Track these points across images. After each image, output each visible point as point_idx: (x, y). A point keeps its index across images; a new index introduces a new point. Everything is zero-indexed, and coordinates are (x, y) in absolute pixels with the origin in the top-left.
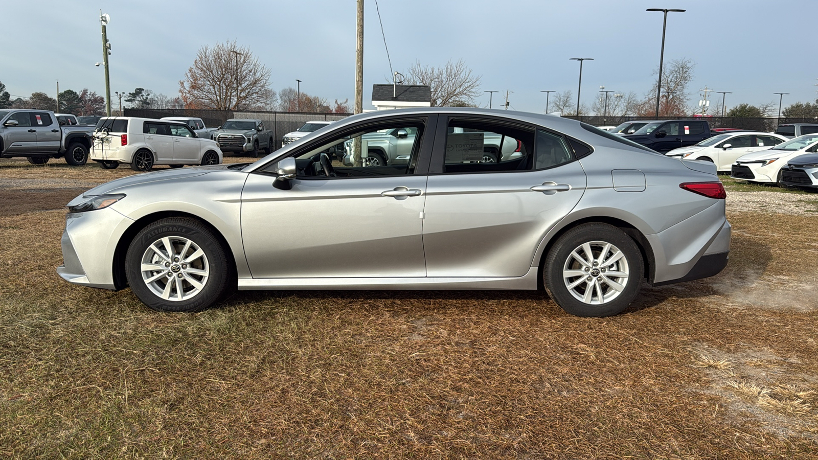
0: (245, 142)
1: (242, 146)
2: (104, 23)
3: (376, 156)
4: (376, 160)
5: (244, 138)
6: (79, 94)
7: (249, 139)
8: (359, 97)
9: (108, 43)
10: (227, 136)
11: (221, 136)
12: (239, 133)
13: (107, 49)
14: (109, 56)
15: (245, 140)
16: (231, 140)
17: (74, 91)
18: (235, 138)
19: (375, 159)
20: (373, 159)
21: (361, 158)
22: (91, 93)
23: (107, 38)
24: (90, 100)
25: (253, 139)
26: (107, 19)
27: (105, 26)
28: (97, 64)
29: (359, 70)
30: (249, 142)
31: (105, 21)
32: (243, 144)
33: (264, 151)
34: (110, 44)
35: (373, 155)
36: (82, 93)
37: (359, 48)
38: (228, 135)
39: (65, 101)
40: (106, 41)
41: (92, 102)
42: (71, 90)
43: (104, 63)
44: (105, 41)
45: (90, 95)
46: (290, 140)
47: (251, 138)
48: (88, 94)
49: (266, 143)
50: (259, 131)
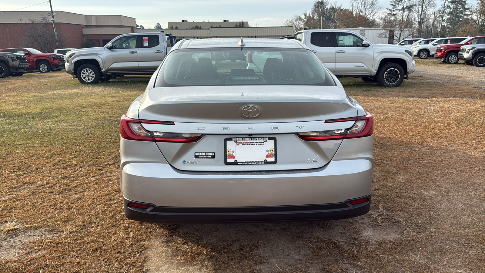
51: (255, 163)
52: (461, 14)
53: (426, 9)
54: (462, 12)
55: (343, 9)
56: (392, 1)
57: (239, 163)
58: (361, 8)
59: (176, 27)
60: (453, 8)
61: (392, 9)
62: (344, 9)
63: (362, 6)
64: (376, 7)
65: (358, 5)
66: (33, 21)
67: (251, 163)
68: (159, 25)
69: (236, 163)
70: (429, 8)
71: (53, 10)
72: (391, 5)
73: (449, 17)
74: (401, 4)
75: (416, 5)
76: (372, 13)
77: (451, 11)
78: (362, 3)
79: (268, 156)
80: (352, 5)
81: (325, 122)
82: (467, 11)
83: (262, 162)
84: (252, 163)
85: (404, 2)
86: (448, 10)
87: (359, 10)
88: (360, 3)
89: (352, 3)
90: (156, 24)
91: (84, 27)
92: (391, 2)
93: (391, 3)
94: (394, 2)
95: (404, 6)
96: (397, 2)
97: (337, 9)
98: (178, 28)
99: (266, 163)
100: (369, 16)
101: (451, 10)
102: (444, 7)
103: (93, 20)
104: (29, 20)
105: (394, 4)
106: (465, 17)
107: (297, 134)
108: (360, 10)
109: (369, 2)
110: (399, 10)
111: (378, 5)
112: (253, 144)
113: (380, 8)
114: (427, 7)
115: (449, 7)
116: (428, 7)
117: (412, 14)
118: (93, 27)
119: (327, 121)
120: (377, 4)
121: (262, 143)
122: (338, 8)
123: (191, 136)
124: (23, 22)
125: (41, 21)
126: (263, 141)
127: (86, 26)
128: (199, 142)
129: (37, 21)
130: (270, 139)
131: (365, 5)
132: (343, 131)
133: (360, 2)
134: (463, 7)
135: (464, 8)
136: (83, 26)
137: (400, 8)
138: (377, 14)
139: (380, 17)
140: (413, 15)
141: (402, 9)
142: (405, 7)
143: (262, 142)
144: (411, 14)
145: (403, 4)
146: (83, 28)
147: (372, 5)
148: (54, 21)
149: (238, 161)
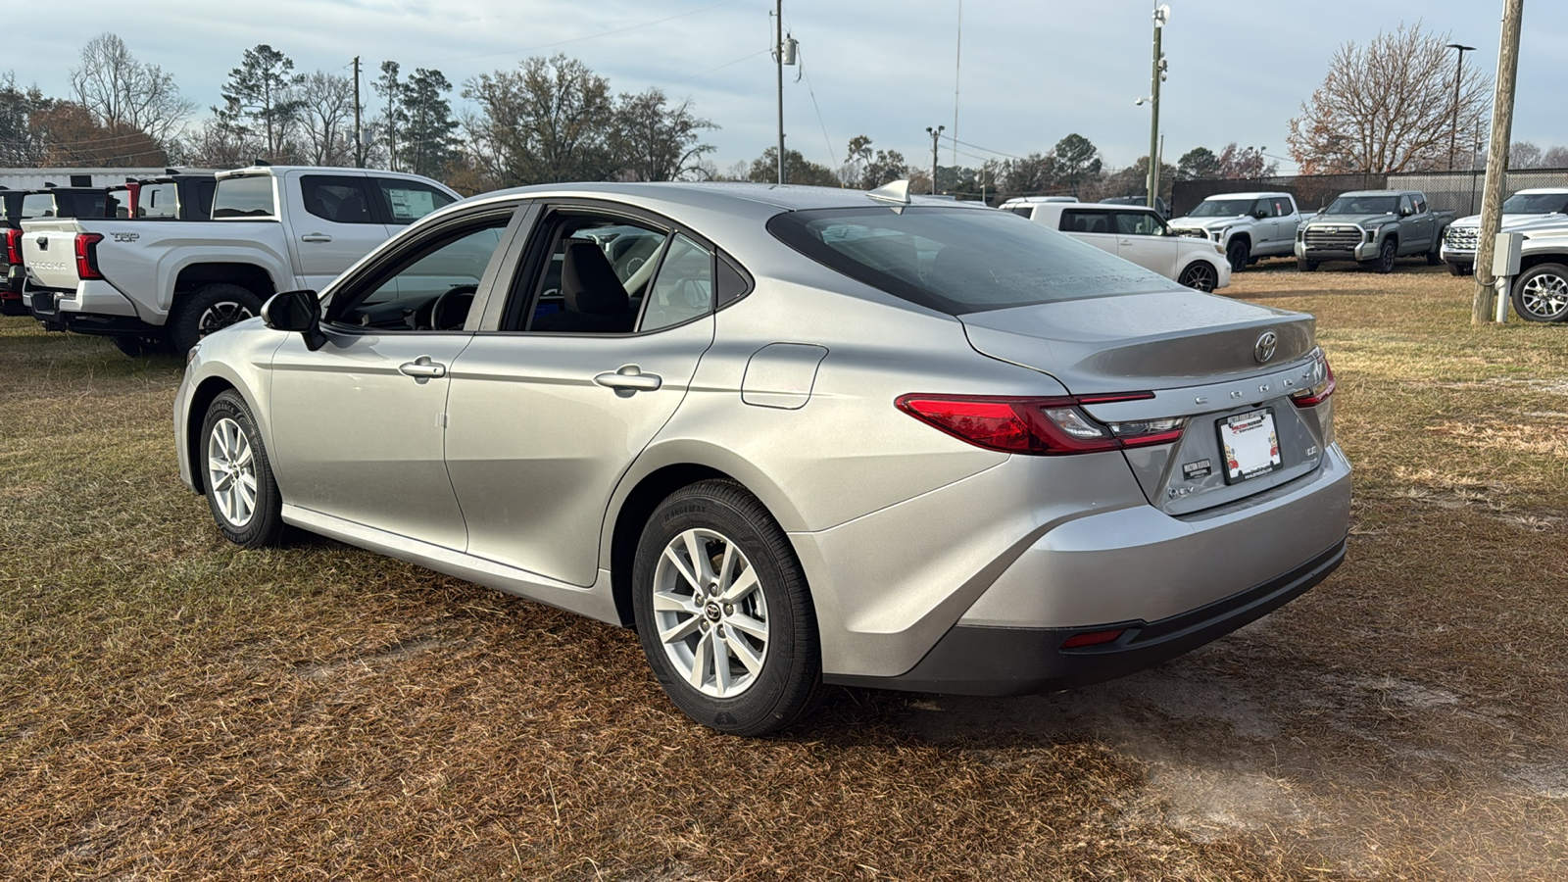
0: (1361, 240)
1: (1353, 250)
2: (1159, 23)
3: (1561, 272)
4: (1560, 283)
5: (1359, 231)
6: (1218, 153)
7: (1371, 234)
8: (1499, 130)
9: (1162, 59)
10: (1323, 229)
11: (1312, 229)
12: (1347, 223)
13: (1159, 70)
14: (1162, 83)
15: (1361, 236)
16: (1331, 236)
17: (1208, 149)
18: (1339, 232)
19: (1558, 279)
20: (1551, 279)
21: (1493, 279)
22: (1241, 150)
23: (1162, 51)
24: (1237, 164)
25: (1379, 233)
26: (1165, 15)
27: (1160, 29)
28: (1138, 102)
29: (1503, 66)
30: (1371, 240)
31: (1162, 19)
32: (1356, 245)
33: (1424, 259)
34: (1165, 62)
35: (1553, 269)
36: (1225, 151)
37: (1508, 12)
38: (1327, 227)
39: (1192, 167)
40: (1159, 55)
41: (1241, 168)
42: (1204, 147)
43: (1151, 98)
44: (1156, 55)
45: (1239, 154)
46: (1457, 235)
47: (1376, 231)
48: (1236, 152)
49: (1429, 241)
50: (1403, 215)
51: (1264, 472)
52: (438, 139)
53: (334, 118)
54: (439, 132)
55: (52, 99)
56: (228, 86)
57: (1244, 478)
58: (117, 101)
60: (412, 119)
61: (227, 112)
62: (54, 101)
63: (117, 96)
64: (171, 101)
65: (103, 91)
69: (1241, 478)
70: (341, 116)
72: (225, 97)
73: (407, 144)
74: (257, 98)
75: (304, 104)
76: (156, 120)
77: (408, 129)
78: (115, 86)
80: (79, 87)
82: (451, 130)
83: (1263, 469)
84: (1260, 473)
85: (267, 93)
86: (401, 125)
87: (109, 108)
88: (109, 86)
89: (78, 81)
92: (224, 88)
93: (225, 93)
94: (233, 90)
95: (268, 105)
96: (246, 91)
97: (27, 97)
100: (148, 130)
101: (410, 126)
102: (390, 116)
105: (233, 95)
106: (452, 148)
108: (112, 108)
109: (141, 83)
110: (256, 116)
111: (175, 94)
113: (185, 107)
114: (335, 111)
115: (401, 116)
116: (338, 113)
117: (292, 130)
120: (171, 93)
122: (29, 94)
126: (1260, 418)
128: (1186, 437)
131: (129, 92)
133: (107, 79)
134: (441, 118)
135: (445, 122)
137: (255, 110)
138: (179, 125)
139: (191, 135)
140: (295, 132)
141: (263, 114)
142: (271, 106)
144: (289, 130)
145: (265, 97)
147: (155, 93)
149: (1244, 473)
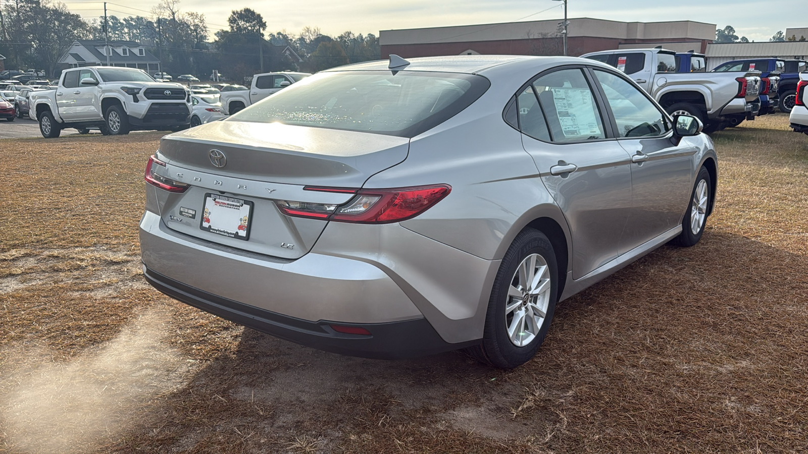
51: (226, 234)
57: (211, 231)
59: (802, 37)
66: (545, 35)
67: (221, 233)
68: (780, 36)
69: (209, 229)
71: (567, 18)
79: (240, 227)
81: (304, 189)
83: (233, 234)
84: (223, 234)
90: (775, 34)
91: (623, 42)
98: (806, 40)
99: (237, 236)
103: (638, 30)
104: (540, 34)
107: (275, 201)
112: (229, 206)
118: (637, 42)
119: (307, 188)
121: (238, 208)
123: (177, 184)
124: (531, 37)
125: (556, 34)
126: (239, 204)
127: (625, 40)
128: (186, 193)
129: (550, 34)
130: (246, 202)
132: (332, 208)
136: (620, 41)
143: (238, 206)
146: (620, 44)
148: (566, 34)
149: (212, 227)
